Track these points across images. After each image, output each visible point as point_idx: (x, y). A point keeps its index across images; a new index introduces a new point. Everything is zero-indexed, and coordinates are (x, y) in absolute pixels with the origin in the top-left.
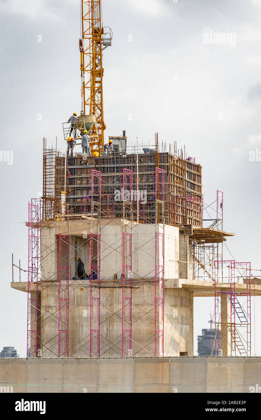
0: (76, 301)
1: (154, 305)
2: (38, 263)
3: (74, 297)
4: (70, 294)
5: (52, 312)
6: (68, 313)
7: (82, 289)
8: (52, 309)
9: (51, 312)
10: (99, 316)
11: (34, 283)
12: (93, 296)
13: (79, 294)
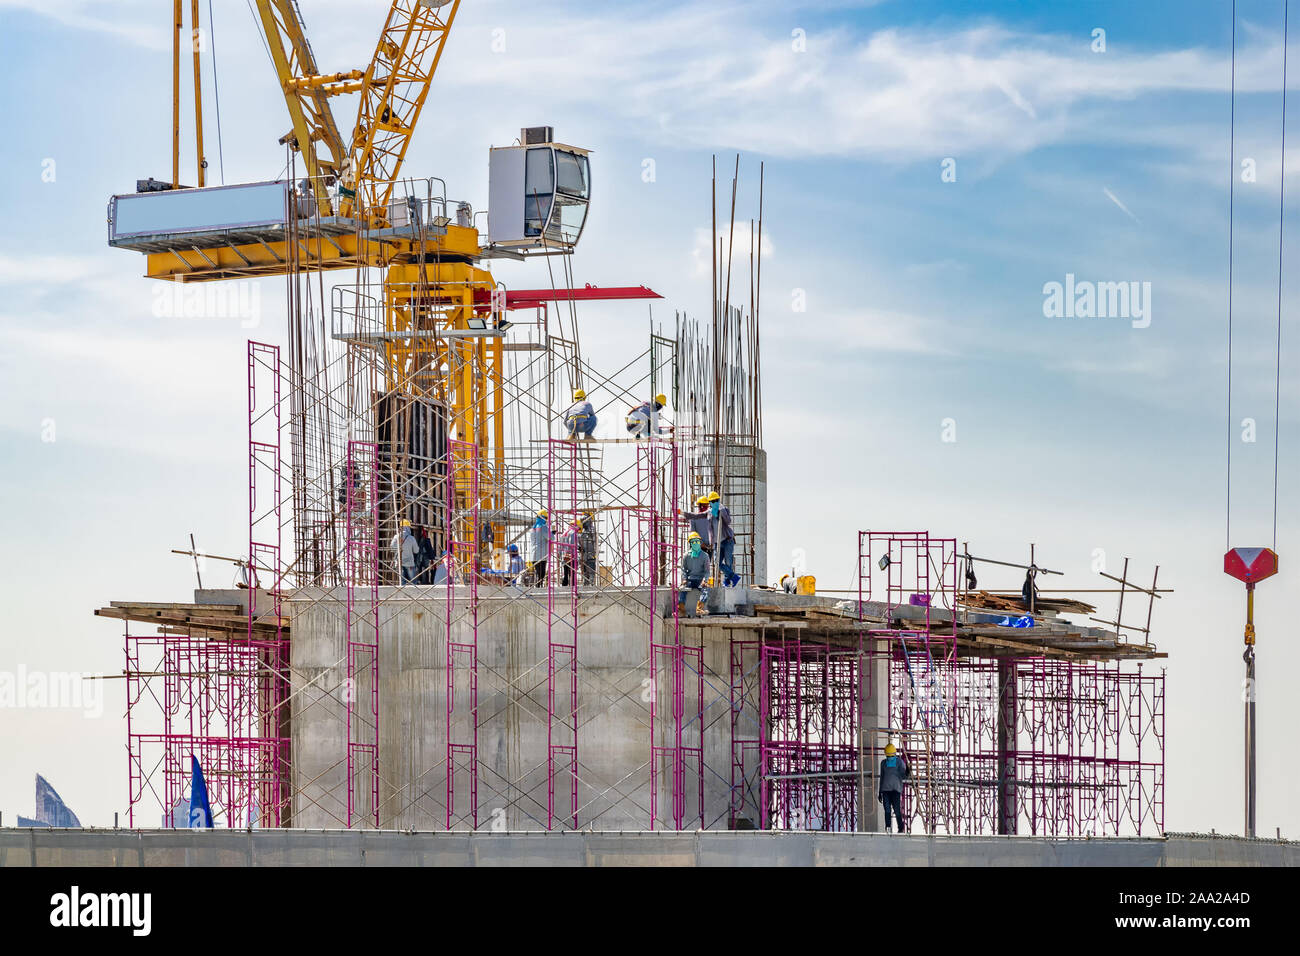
0: (402, 652)
1: (647, 670)
2: (279, 529)
3: (395, 638)
4: (383, 631)
5: (326, 685)
6: (377, 691)
7: (420, 616)
8: (326, 676)
9: (321, 685)
10: (475, 701)
11: (269, 594)
12: (453, 639)
13: (409, 630)
